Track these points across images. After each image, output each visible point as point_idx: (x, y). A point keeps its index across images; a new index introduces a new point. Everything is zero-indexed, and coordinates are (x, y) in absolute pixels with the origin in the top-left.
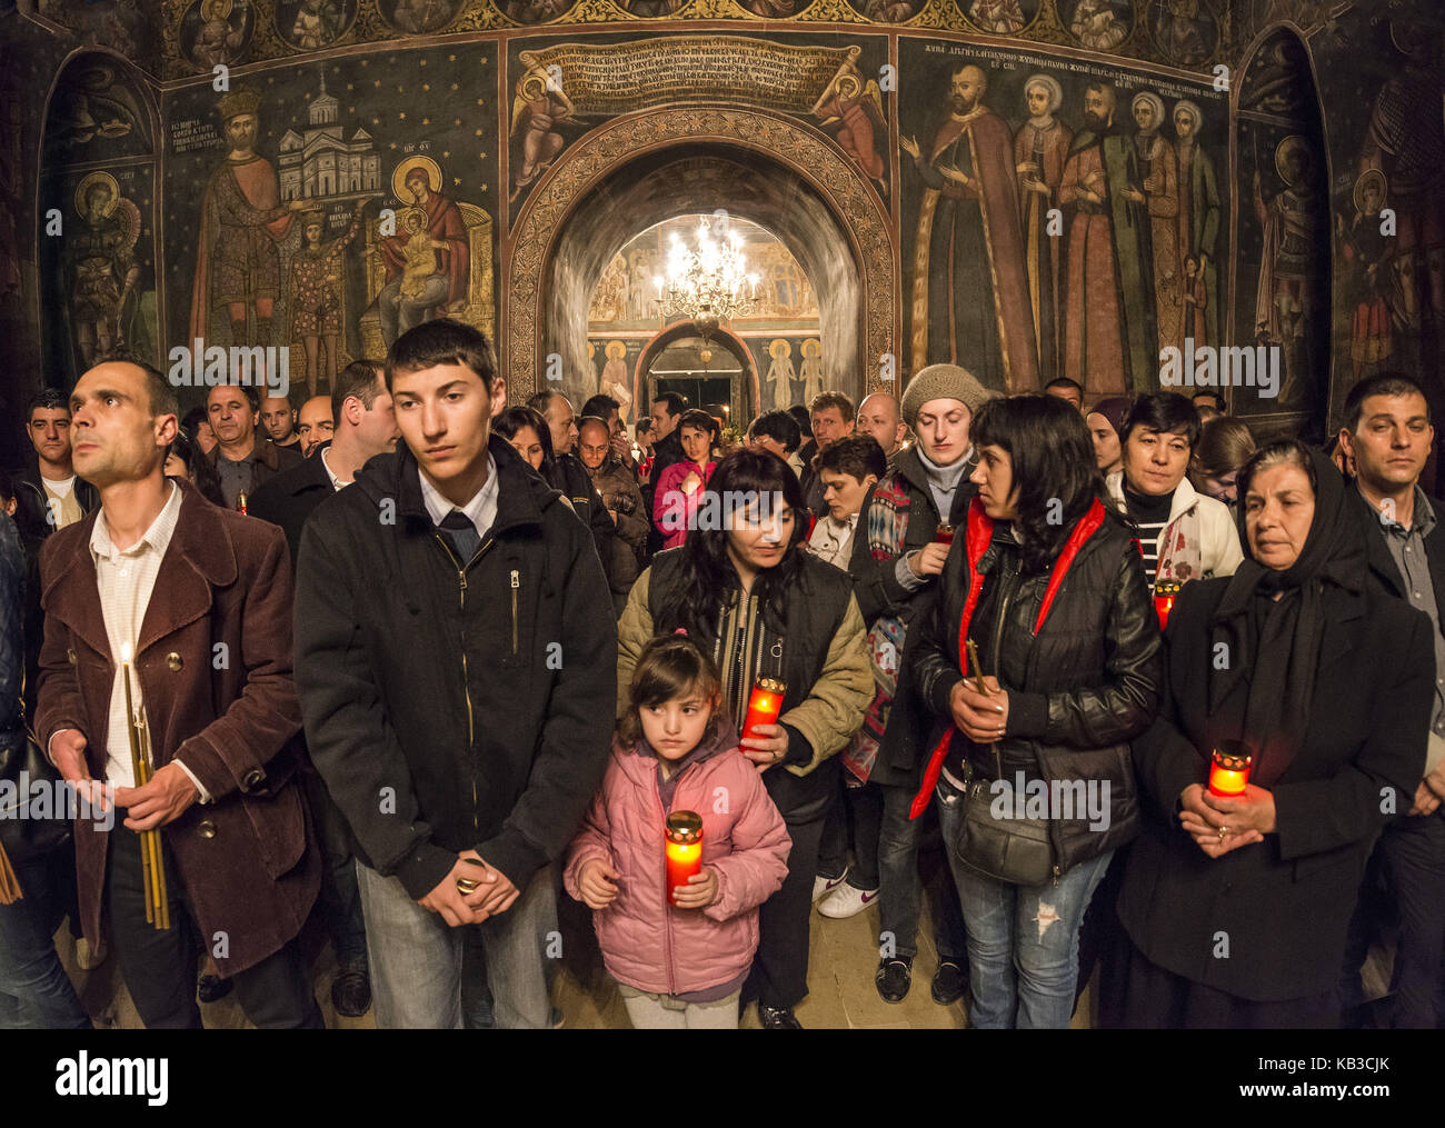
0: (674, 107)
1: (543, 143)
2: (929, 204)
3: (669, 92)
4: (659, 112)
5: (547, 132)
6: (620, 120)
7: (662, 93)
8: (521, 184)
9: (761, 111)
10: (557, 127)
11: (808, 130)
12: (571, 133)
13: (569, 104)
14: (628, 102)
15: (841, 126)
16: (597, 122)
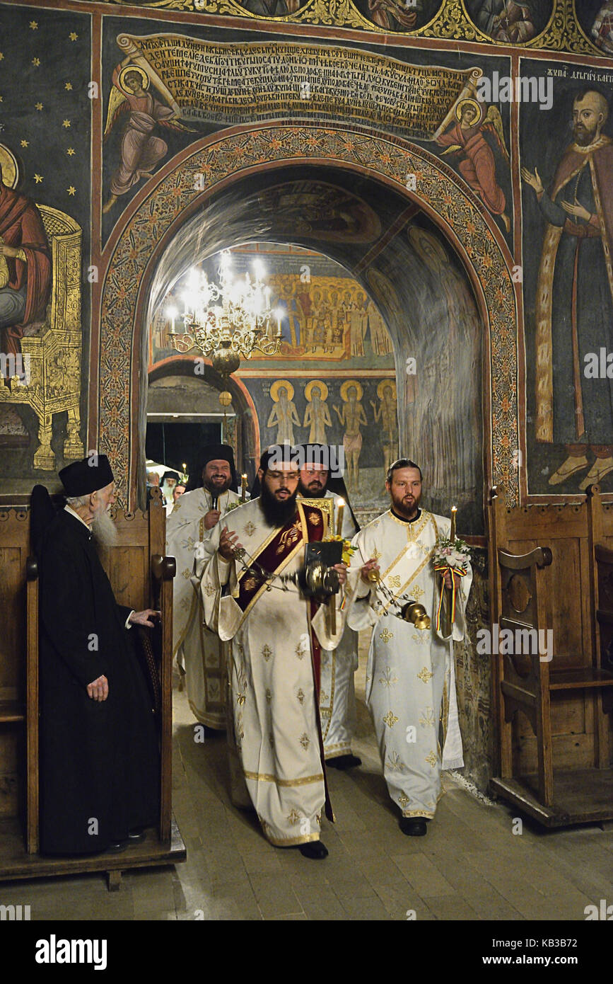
0: (290, 123)
1: (144, 148)
2: (552, 242)
3: (284, 105)
4: (273, 127)
5: (149, 134)
6: (233, 131)
7: (276, 106)
8: (117, 192)
9: (380, 135)
10: (161, 130)
11: (429, 158)
12: (177, 139)
13: (175, 106)
14: (240, 112)
15: (462, 155)
16: (207, 130)
